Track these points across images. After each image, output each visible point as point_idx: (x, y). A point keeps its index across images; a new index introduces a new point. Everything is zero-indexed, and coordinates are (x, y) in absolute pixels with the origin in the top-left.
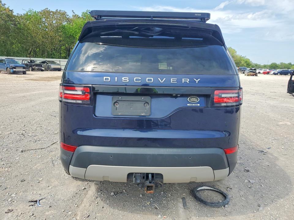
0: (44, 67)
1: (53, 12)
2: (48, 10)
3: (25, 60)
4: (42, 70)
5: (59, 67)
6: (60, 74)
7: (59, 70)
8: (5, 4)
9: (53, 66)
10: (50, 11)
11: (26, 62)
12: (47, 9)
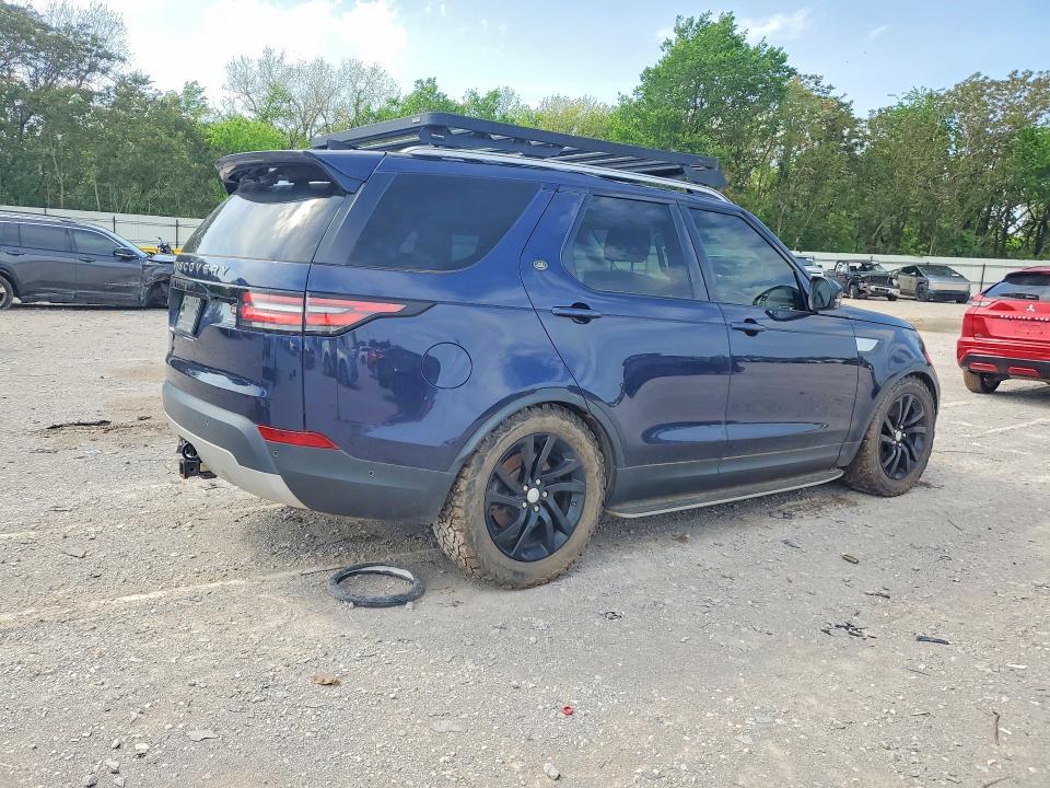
0: (898, 287)
1: (997, 84)
2: (981, 78)
3: (844, 262)
4: (892, 298)
5: (960, 287)
6: (957, 312)
7: (962, 298)
8: (830, 87)
9: (935, 284)
10: (988, 81)
11: (844, 269)
12: (978, 75)
